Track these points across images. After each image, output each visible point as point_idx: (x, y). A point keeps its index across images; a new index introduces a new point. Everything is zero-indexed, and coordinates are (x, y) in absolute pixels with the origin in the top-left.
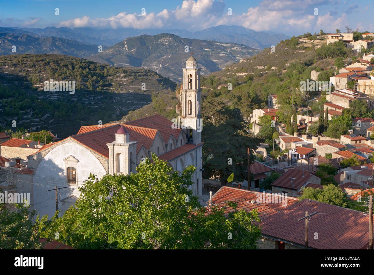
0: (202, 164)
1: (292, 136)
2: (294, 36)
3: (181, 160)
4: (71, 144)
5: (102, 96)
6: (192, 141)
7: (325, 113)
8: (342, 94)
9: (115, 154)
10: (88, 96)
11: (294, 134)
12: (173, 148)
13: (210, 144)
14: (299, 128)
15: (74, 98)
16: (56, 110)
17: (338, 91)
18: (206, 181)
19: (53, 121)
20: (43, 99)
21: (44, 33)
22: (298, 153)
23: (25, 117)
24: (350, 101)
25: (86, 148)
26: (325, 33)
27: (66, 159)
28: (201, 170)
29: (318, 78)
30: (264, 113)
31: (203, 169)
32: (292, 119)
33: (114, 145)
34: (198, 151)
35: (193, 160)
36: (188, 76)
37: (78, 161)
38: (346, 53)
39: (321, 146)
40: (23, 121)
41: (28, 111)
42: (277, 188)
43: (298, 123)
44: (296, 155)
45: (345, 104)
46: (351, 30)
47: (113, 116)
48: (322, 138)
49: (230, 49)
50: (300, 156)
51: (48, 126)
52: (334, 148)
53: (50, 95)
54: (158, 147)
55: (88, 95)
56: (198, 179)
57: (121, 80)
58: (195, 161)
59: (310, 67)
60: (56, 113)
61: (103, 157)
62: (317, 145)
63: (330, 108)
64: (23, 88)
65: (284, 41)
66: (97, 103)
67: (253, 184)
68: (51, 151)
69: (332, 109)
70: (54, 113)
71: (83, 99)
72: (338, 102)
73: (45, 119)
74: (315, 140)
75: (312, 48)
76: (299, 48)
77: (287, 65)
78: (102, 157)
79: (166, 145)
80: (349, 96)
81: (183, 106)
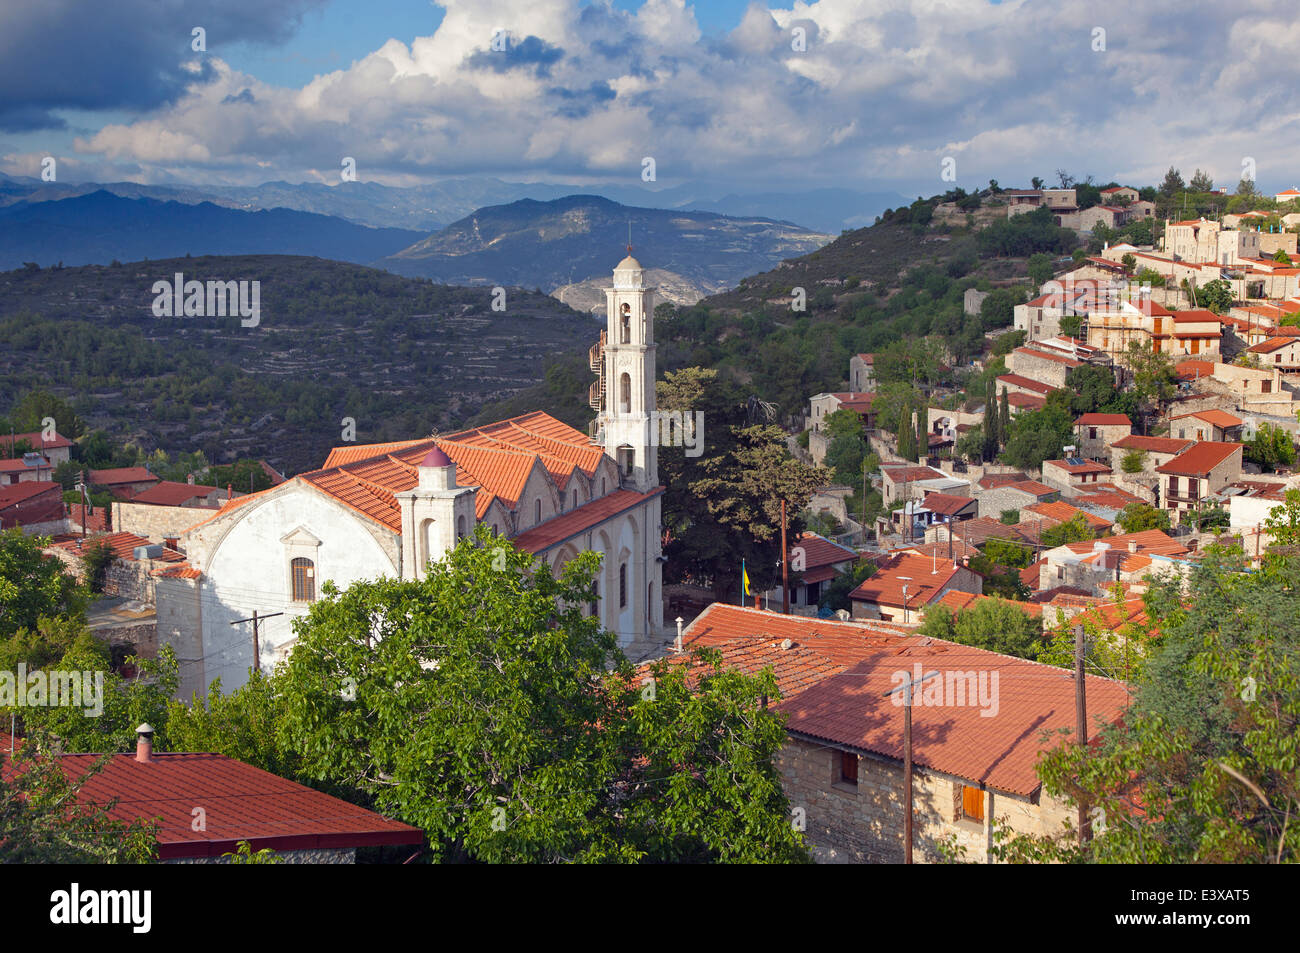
0: (663, 543)
1: (913, 465)
2: (920, 198)
3: (603, 534)
4: (301, 496)
5: (413, 366)
6: (634, 482)
7: (999, 403)
8: (1046, 350)
9: (418, 521)
10: (376, 366)
11: (920, 459)
12: (581, 501)
13: (681, 490)
14: (931, 442)
15: (338, 370)
16: (290, 405)
17: (1037, 343)
18: (675, 590)
19: (283, 434)
20: (256, 376)
21: (256, 198)
22: (929, 510)
23: (207, 423)
24: (1069, 369)
25: (341, 506)
26: (1004, 188)
27: (287, 537)
28: (659, 560)
29: (982, 310)
30: (839, 405)
31: (666, 558)
32: (914, 420)
33: (414, 498)
34: (649, 509)
35: (636, 532)
36: (621, 309)
37: (320, 543)
38: (1057, 242)
39: (991, 491)
40: (204, 433)
41: (216, 407)
42: (864, 606)
43: (930, 429)
44: (926, 517)
45: (1056, 378)
46: (1070, 179)
47: (444, 419)
48: (992, 468)
49: (753, 235)
50: (934, 518)
51: (270, 447)
52: (1025, 494)
53: (274, 364)
54: (539, 501)
55: (374, 361)
56: (651, 584)
57: (462, 322)
58: (641, 535)
59: (962, 278)
60: (291, 413)
61: (388, 529)
62: (980, 488)
63: (1012, 389)
64: (202, 345)
65: (894, 211)
66: (399, 382)
67: (801, 595)
68: (248, 517)
69: (1019, 390)
70: (285, 411)
71: (363, 374)
72: (1036, 372)
73: (260, 429)
74: (975, 472)
75: (967, 229)
76: (934, 229)
77: (903, 274)
78: (383, 529)
79: (562, 495)
80: (1066, 355)
81: (607, 388)
